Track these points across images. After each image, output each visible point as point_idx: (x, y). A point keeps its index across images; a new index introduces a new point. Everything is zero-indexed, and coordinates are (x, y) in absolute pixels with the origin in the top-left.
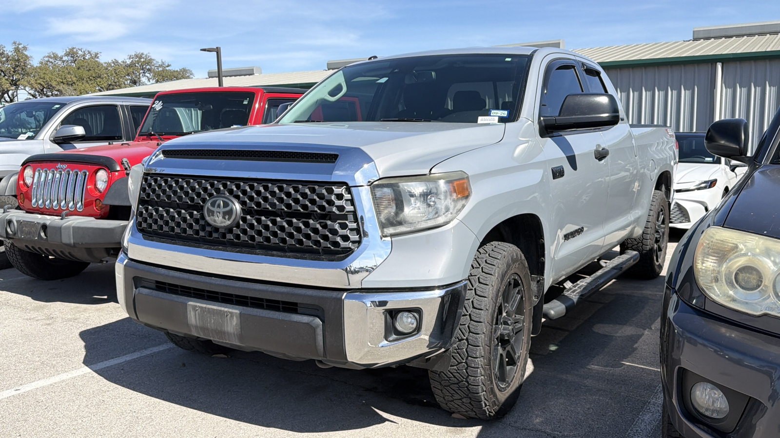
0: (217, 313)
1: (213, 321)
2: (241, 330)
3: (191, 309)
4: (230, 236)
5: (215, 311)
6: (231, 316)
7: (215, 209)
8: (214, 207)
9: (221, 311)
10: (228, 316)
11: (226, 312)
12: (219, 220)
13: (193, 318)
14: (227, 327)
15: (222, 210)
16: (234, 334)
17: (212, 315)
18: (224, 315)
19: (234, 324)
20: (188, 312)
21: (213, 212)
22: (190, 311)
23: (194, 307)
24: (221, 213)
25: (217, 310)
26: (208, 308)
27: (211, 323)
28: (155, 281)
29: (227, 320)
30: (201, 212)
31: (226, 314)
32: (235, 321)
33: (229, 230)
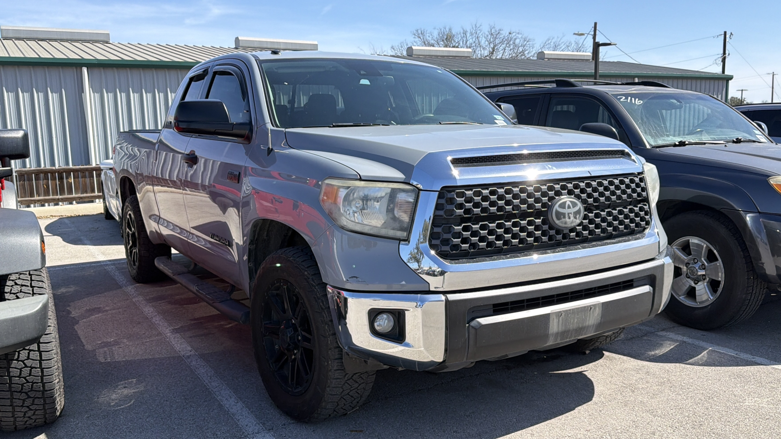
0: (581, 311)
1: (576, 321)
2: (601, 319)
3: (555, 317)
4: (572, 235)
6: (594, 309)
9: (585, 307)
10: (592, 310)
11: (590, 306)
12: (569, 222)
13: (554, 326)
14: (589, 320)
15: (571, 210)
16: (594, 325)
17: (576, 315)
19: (596, 315)
20: (551, 322)
22: (554, 319)
23: (558, 315)
25: (581, 308)
26: (573, 310)
27: (574, 324)
28: (492, 306)
29: (590, 313)
30: (542, 218)
31: (589, 309)
32: (598, 312)
33: (572, 230)
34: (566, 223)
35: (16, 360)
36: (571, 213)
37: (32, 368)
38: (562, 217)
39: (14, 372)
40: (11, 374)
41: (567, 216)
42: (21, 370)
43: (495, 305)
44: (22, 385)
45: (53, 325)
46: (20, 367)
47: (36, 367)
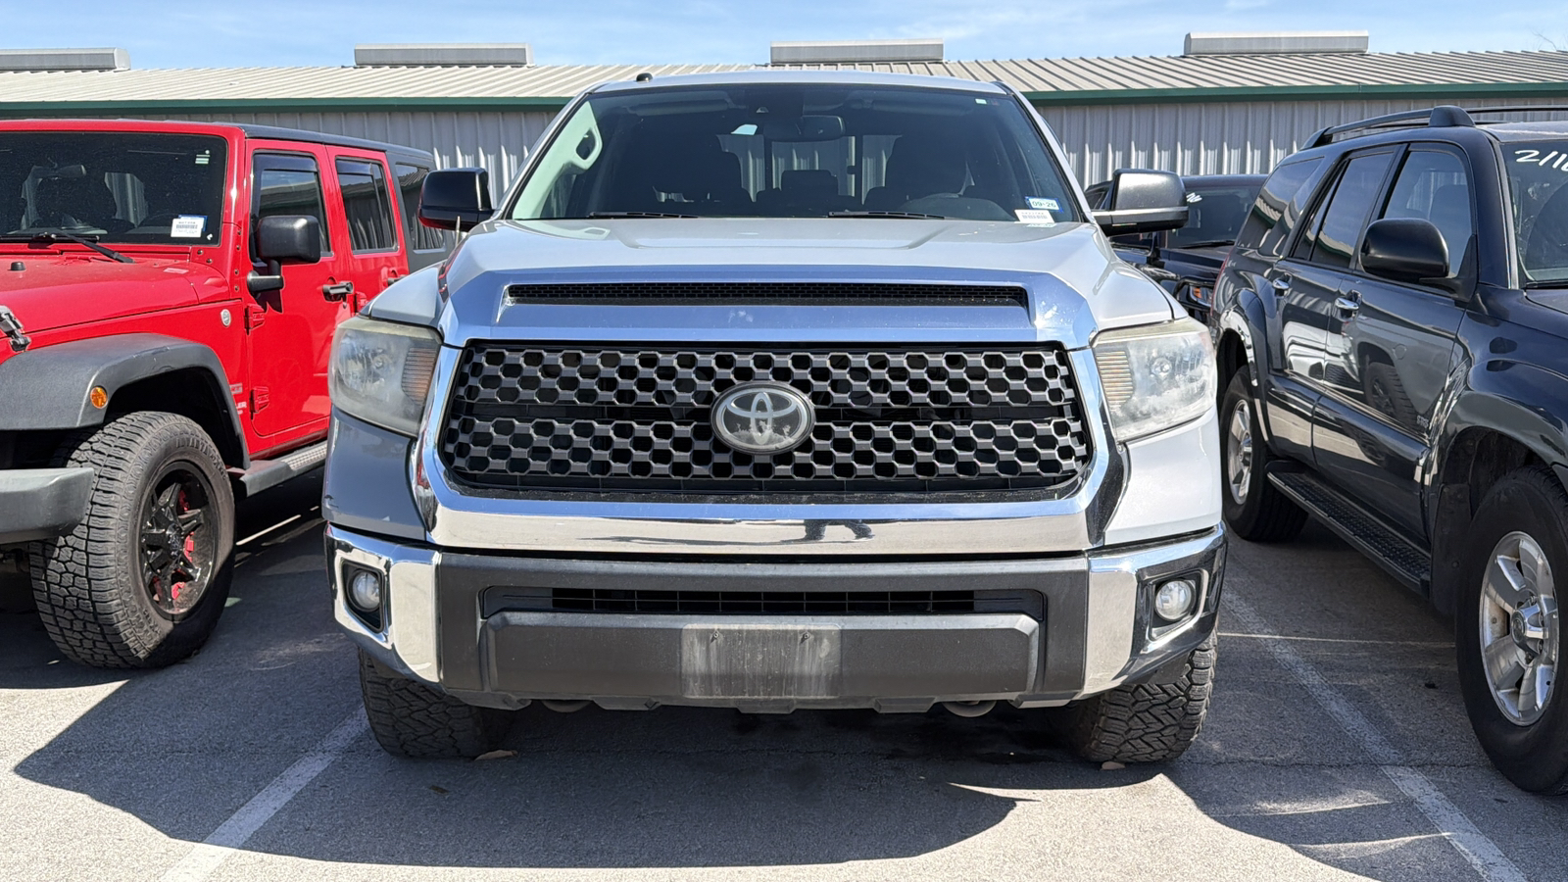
0: (773, 637)
1: (760, 657)
2: (841, 666)
3: (696, 640)
4: (783, 469)
5: (770, 636)
6: (815, 640)
7: (753, 415)
8: (748, 408)
9: (786, 632)
10: (807, 641)
11: (801, 632)
12: (764, 439)
13: (695, 659)
14: (802, 663)
15: (771, 414)
16: (818, 677)
17: (759, 645)
18: (796, 639)
19: (823, 655)
20: (685, 648)
21: (745, 423)
22: (692, 643)
23: (706, 636)
24: (770, 421)
25: (773, 631)
26: (748, 631)
27: (755, 662)
28: (551, 591)
29: (803, 650)
30: (695, 423)
31: (800, 638)
32: (825, 648)
33: (784, 457)
34: (751, 440)
35: (55, 559)
36: (766, 421)
37: (76, 575)
38: (739, 425)
39: (54, 577)
40: (49, 579)
41: (753, 424)
42: (61, 574)
43: (557, 592)
44: (64, 597)
45: (117, 517)
46: (60, 571)
47: (81, 574)
